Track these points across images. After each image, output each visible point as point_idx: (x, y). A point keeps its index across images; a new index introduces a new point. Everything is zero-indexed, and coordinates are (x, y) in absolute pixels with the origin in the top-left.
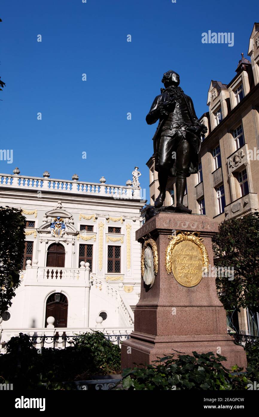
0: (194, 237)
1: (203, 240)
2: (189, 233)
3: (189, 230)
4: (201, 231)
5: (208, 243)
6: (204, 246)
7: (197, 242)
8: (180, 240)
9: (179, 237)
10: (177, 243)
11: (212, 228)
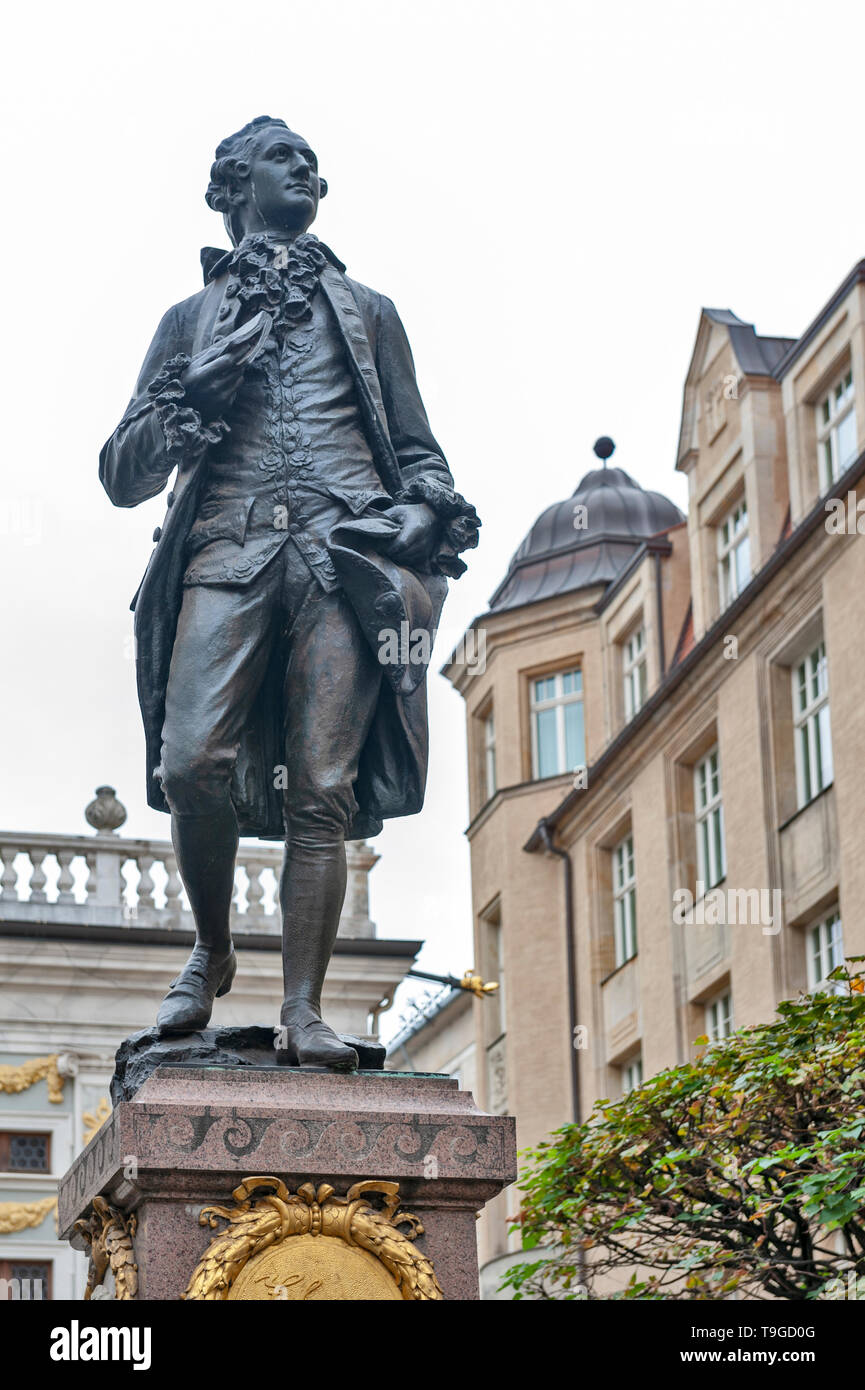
0: (361, 1210)
1: (420, 1228)
2: (326, 1188)
3: (325, 1170)
4: (403, 1174)
5: (449, 1243)
6: (423, 1266)
7: (378, 1240)
8: (269, 1236)
9: (266, 1217)
10: (251, 1248)
11: (473, 1157)
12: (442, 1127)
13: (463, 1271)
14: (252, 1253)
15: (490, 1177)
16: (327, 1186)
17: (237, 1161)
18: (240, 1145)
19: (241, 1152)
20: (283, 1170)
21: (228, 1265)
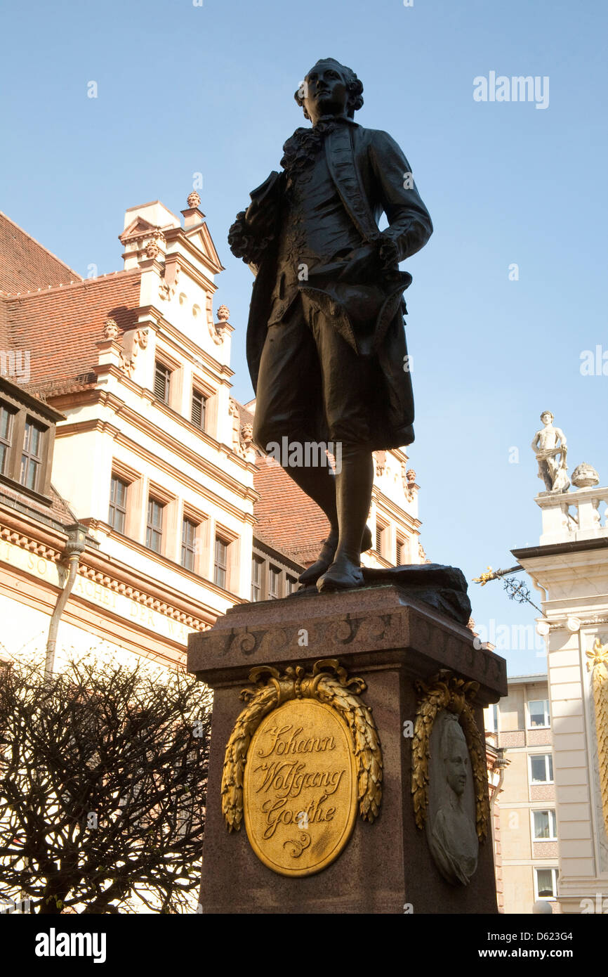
0: (322, 680)
1: (364, 686)
2: (299, 669)
4: (340, 653)
6: (359, 712)
7: (330, 697)
8: (270, 704)
9: (266, 692)
10: (260, 711)
11: (381, 636)
12: (364, 619)
13: (390, 711)
14: (262, 715)
15: (393, 647)
16: (298, 667)
17: (246, 659)
18: (249, 649)
19: (248, 653)
20: (272, 661)
21: (245, 724)
